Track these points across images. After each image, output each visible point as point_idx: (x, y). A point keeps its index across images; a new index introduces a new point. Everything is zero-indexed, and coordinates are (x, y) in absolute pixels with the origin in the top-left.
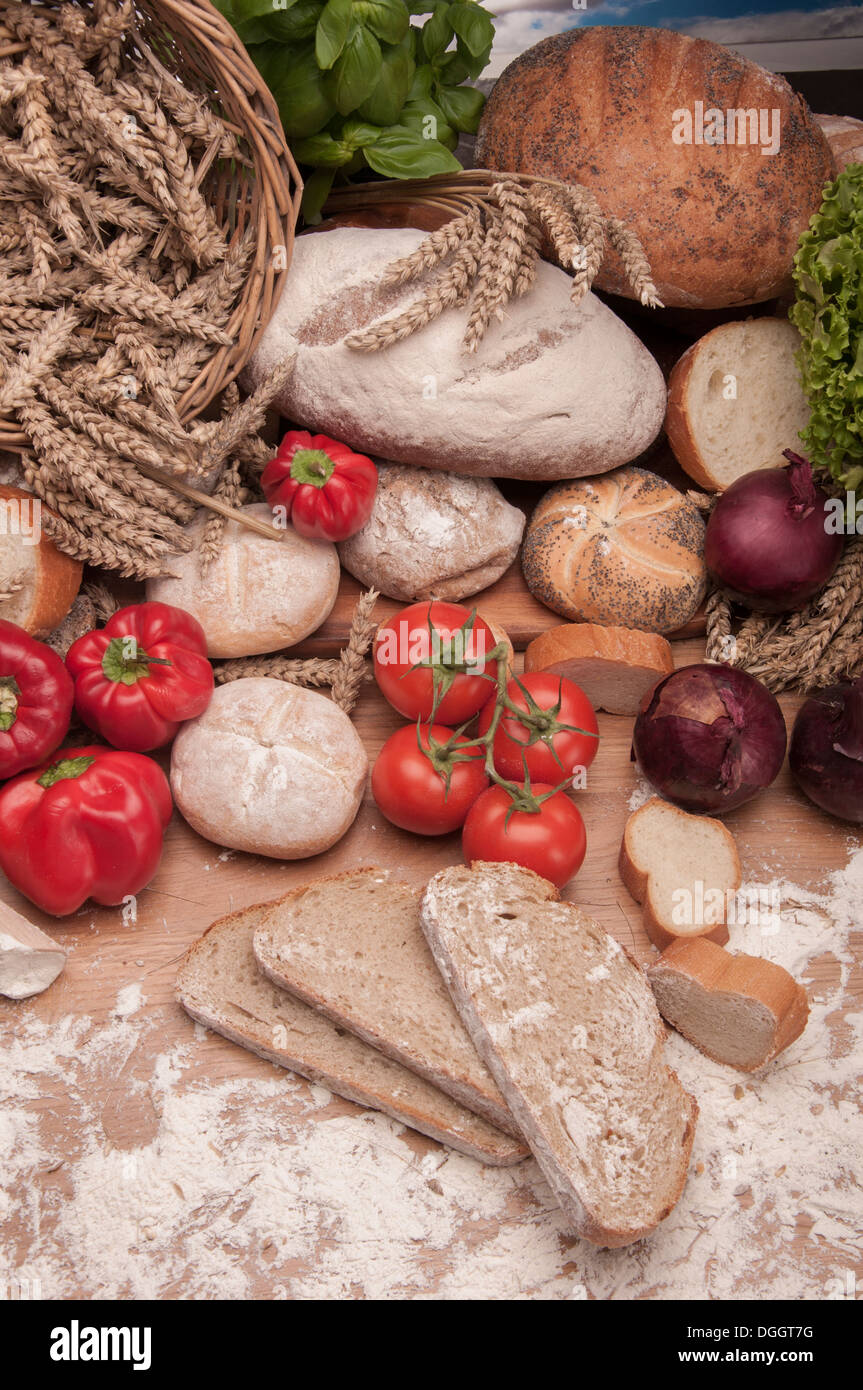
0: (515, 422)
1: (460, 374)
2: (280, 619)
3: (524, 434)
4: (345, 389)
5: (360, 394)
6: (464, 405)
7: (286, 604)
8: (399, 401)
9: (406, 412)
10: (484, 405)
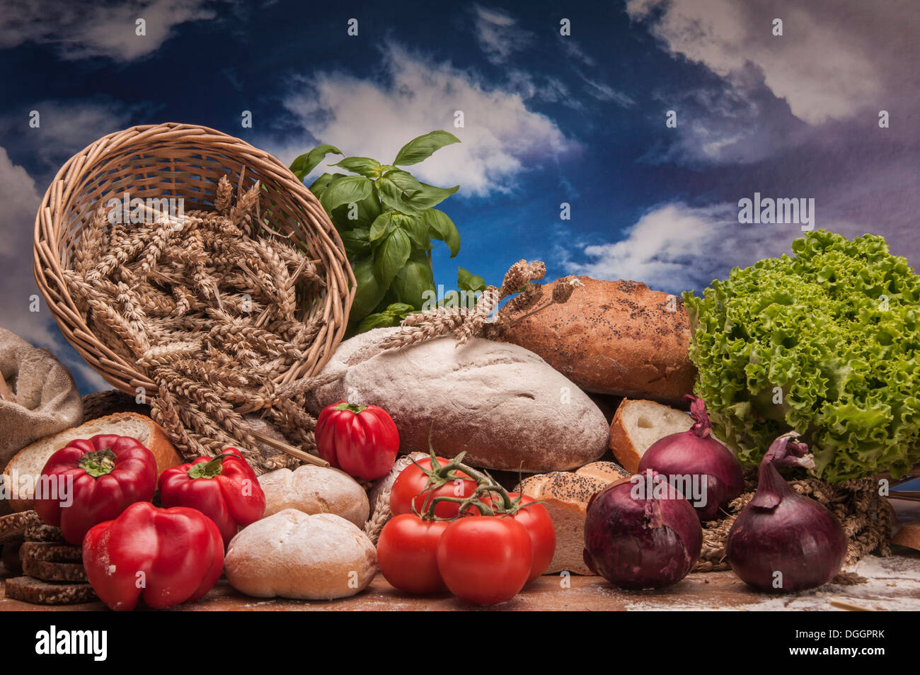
0: (494, 394)
1: (457, 366)
2: (321, 495)
3: (502, 405)
4: (378, 383)
5: (388, 384)
6: (459, 383)
7: (327, 487)
8: (414, 383)
9: (419, 390)
10: (472, 382)
